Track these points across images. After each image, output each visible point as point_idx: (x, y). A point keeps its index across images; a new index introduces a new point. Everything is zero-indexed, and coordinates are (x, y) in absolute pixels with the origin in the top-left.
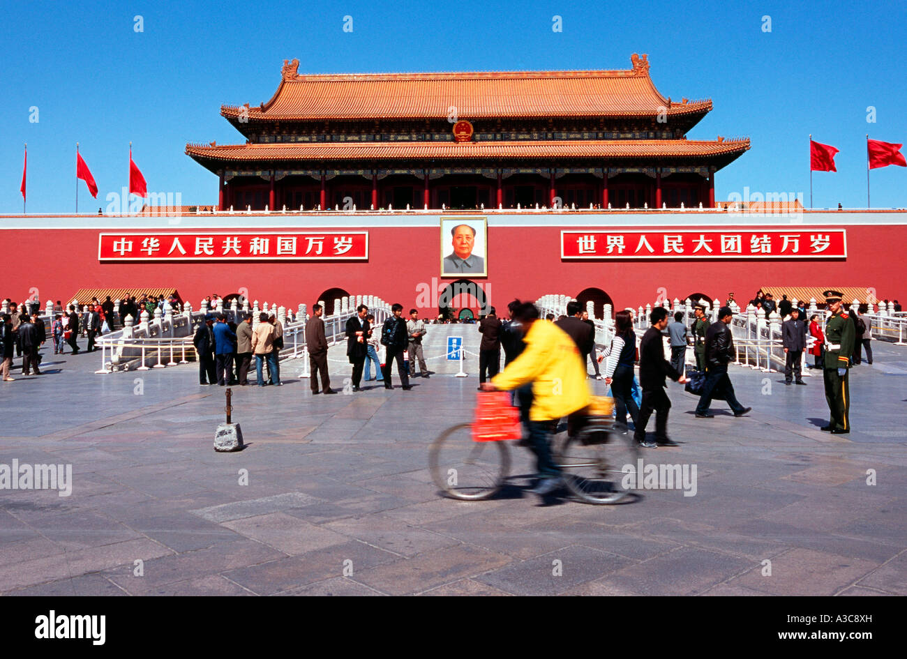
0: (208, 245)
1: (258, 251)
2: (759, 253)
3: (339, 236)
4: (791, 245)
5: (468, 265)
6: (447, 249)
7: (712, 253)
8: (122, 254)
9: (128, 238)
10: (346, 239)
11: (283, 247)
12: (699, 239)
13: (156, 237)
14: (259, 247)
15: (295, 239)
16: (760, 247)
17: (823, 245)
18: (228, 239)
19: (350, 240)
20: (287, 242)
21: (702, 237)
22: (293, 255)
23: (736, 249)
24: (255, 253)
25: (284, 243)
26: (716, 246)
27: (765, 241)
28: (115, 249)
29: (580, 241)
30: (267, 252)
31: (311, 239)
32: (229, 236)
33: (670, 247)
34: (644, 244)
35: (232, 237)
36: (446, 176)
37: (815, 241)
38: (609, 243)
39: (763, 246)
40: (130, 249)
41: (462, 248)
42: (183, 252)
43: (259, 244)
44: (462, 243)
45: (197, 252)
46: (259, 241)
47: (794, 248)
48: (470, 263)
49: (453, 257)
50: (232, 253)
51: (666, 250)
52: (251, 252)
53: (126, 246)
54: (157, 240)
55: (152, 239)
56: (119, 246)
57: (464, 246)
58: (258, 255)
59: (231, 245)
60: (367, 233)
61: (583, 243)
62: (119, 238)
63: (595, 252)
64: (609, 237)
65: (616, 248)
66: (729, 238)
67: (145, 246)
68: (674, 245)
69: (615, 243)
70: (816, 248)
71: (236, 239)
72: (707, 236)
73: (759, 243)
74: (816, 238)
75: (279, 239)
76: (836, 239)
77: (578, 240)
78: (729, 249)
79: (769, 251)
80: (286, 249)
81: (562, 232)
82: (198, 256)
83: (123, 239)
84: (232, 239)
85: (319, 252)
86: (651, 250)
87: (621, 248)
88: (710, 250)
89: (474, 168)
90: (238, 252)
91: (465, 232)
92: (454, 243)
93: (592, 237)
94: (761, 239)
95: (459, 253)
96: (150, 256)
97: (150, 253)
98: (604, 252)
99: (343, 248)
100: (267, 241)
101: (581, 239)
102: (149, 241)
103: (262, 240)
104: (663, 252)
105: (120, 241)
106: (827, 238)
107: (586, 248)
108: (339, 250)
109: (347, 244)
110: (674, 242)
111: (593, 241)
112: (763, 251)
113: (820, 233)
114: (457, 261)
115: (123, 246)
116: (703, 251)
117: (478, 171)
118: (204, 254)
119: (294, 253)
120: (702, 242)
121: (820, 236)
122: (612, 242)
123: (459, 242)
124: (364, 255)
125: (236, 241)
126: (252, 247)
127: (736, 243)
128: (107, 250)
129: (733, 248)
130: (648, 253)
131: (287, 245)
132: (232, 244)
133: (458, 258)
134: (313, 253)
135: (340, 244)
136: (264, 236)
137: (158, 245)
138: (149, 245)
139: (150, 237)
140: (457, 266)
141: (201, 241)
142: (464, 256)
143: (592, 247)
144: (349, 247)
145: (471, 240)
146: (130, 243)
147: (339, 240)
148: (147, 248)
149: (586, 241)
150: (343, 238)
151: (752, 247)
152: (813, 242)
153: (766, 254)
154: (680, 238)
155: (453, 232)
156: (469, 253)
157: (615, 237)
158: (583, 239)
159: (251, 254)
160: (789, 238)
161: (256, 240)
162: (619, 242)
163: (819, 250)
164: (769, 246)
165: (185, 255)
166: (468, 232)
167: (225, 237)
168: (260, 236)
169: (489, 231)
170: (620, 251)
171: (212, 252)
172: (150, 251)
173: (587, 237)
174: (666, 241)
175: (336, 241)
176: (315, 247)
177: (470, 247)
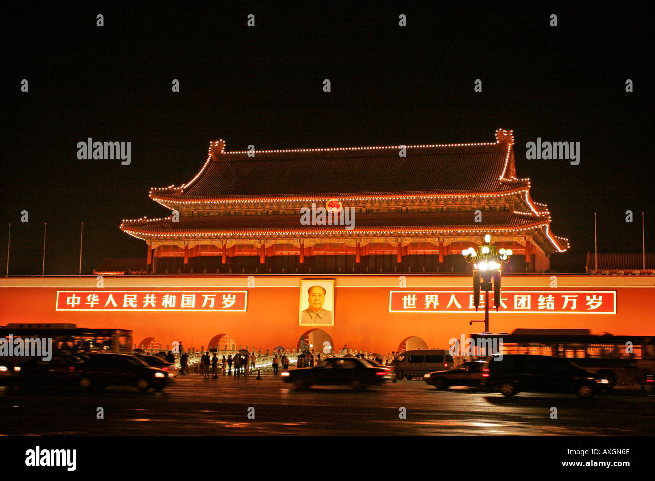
0: (133, 300)
1: (168, 305)
2: (545, 310)
3: (226, 294)
4: (571, 304)
5: (319, 317)
6: (304, 304)
8: (73, 306)
9: (77, 295)
10: (232, 297)
11: (186, 302)
14: (169, 302)
15: (195, 296)
16: (545, 305)
17: (596, 304)
18: (147, 295)
19: (234, 297)
20: (188, 298)
22: (193, 309)
23: (526, 306)
24: (166, 307)
25: (186, 299)
27: (550, 300)
28: (68, 303)
29: (405, 299)
30: (174, 306)
31: (206, 297)
32: (147, 293)
33: (474, 305)
34: (454, 302)
35: (150, 294)
37: (590, 301)
38: (426, 300)
39: (548, 304)
40: (78, 303)
41: (315, 304)
42: (115, 305)
43: (169, 300)
45: (125, 305)
46: (169, 297)
47: (572, 306)
48: (321, 315)
49: (309, 311)
50: (149, 307)
51: (471, 307)
52: (163, 305)
53: (76, 300)
55: (94, 295)
56: (71, 301)
57: (317, 302)
58: (168, 308)
60: (246, 292)
61: (407, 301)
62: (71, 294)
63: (415, 307)
64: (427, 297)
65: (432, 305)
66: (521, 298)
67: (89, 300)
69: (432, 301)
70: (591, 306)
71: (153, 295)
72: (504, 295)
73: (545, 302)
74: (591, 298)
75: (183, 296)
76: (607, 299)
77: (403, 298)
78: (520, 306)
79: (552, 308)
80: (188, 304)
81: (391, 292)
82: (125, 308)
83: (74, 296)
84: (150, 296)
85: (212, 306)
86: (459, 306)
87: (436, 304)
88: (505, 307)
90: (154, 306)
91: (318, 291)
92: (310, 300)
93: (414, 296)
94: (547, 298)
95: (313, 308)
96: (92, 308)
97: (92, 306)
98: (423, 308)
99: (229, 303)
100: (175, 297)
101: (405, 297)
102: (91, 297)
103: (171, 297)
104: (468, 308)
105: (71, 296)
106: (600, 298)
107: (409, 304)
108: (226, 304)
109: (232, 300)
111: (414, 299)
112: (548, 308)
113: (594, 294)
114: (312, 314)
116: (500, 308)
118: (130, 308)
119: (193, 307)
121: (594, 296)
122: (429, 300)
123: (313, 299)
124: (244, 309)
125: (153, 297)
126: (163, 301)
127: (526, 302)
128: (62, 304)
129: (524, 305)
130: (457, 309)
131: (188, 300)
132: (150, 300)
133: (313, 312)
135: (227, 301)
136: (173, 294)
137: (98, 300)
138: (91, 300)
139: (92, 294)
140: (311, 317)
141: (128, 297)
142: (317, 310)
143: (414, 304)
144: (233, 302)
145: (323, 298)
146: (79, 299)
147: (227, 297)
148: (90, 302)
149: (409, 299)
150: (229, 296)
151: (539, 304)
152: (588, 301)
153: (550, 310)
155: (309, 291)
156: (321, 308)
157: (432, 296)
158: (407, 298)
159: (163, 308)
160: (569, 298)
161: (167, 297)
162: (434, 300)
163: (592, 308)
164: (553, 304)
165: (116, 308)
166: (321, 291)
167: (145, 295)
168: (170, 294)
169: (336, 290)
170: (435, 307)
171: (135, 306)
172: (92, 304)
173: (409, 296)
174: (471, 299)
175: (224, 298)
176: (209, 302)
177: (322, 304)
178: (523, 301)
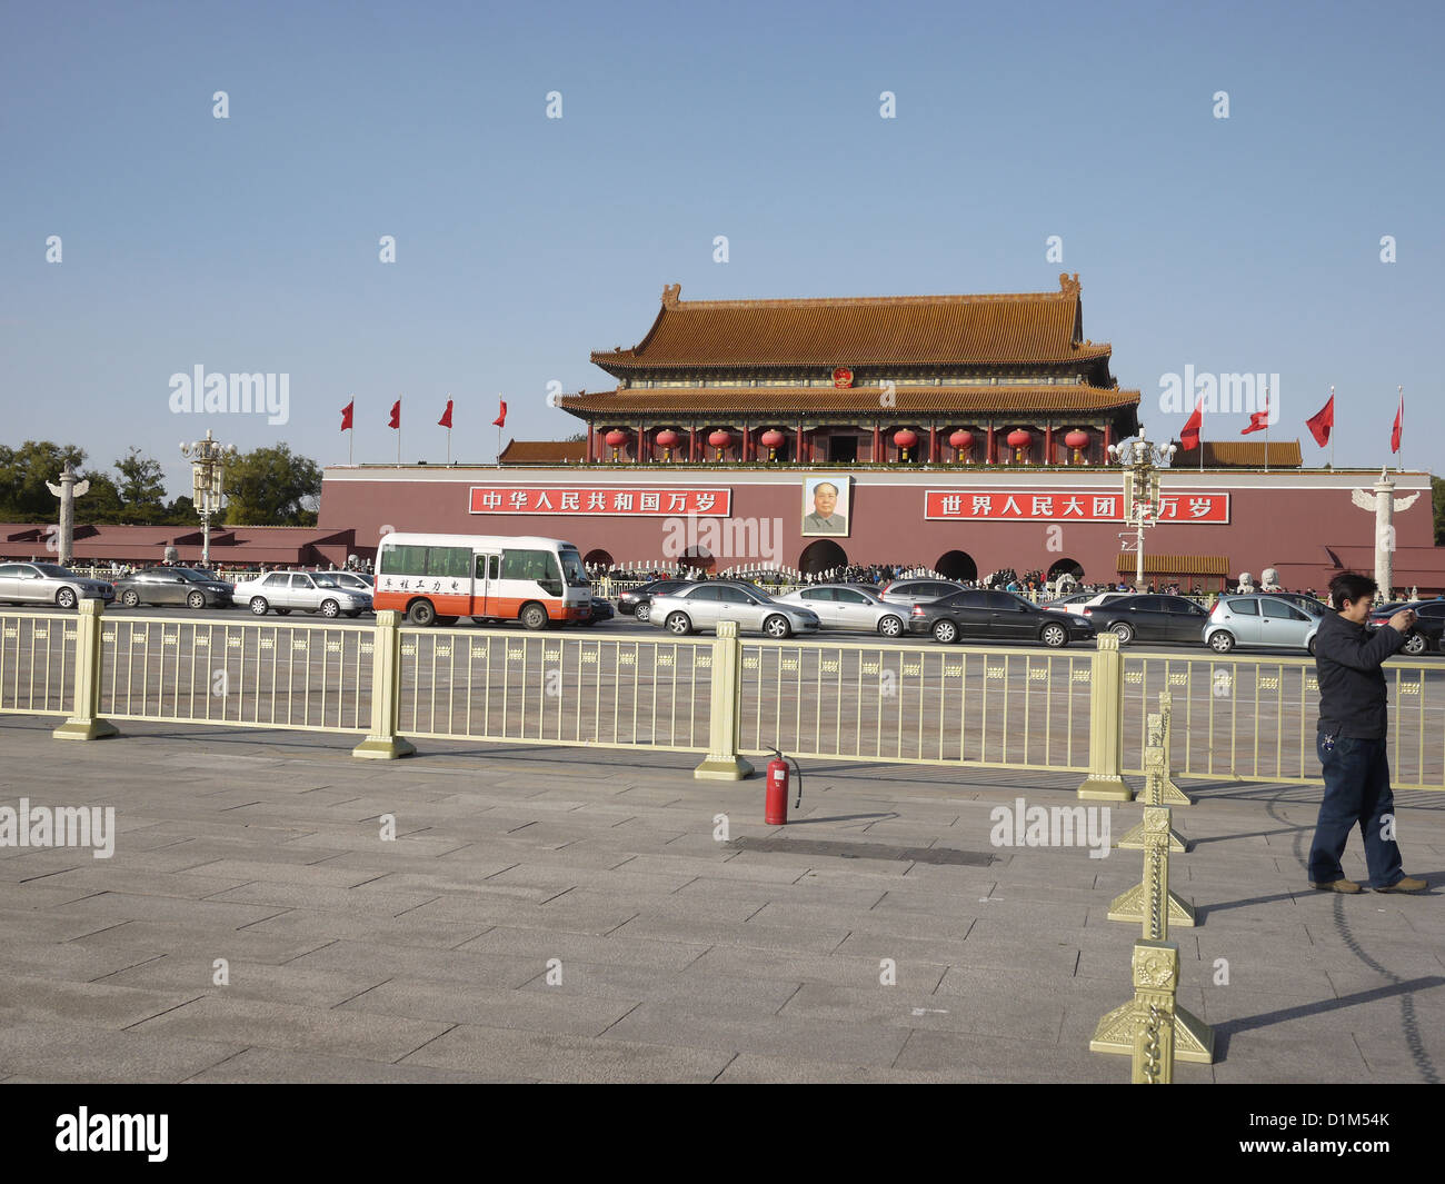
0: (574, 500)
1: (622, 507)
3: (702, 493)
4: (1168, 509)
5: (830, 525)
6: (809, 508)
7: (1083, 517)
8: (492, 507)
9: (497, 492)
10: (708, 496)
11: (646, 503)
12: (1070, 501)
13: (523, 491)
14: (623, 503)
15: (658, 495)
17: (1203, 510)
18: (593, 494)
19: (713, 496)
20: (650, 498)
21: (1073, 499)
22: (656, 512)
23: (1109, 512)
24: (619, 508)
25: (647, 499)
26: (1087, 509)
28: (485, 503)
29: (945, 501)
30: (630, 508)
31: (674, 496)
32: (594, 491)
33: (1038, 510)
34: (1011, 506)
35: (597, 493)
36: (821, 427)
37: (1195, 506)
38: (975, 504)
40: (498, 503)
41: (824, 507)
42: (550, 506)
43: (623, 500)
44: (825, 502)
45: (564, 507)
46: (623, 497)
47: (1171, 512)
48: (831, 522)
49: (815, 516)
50: (597, 508)
51: (1034, 512)
52: (615, 507)
53: (495, 499)
54: (525, 495)
55: (520, 493)
56: (488, 500)
57: (826, 505)
58: (622, 511)
59: (597, 501)
60: (728, 490)
61: (948, 504)
62: (489, 492)
63: (959, 513)
64: (975, 498)
65: (981, 509)
66: (1102, 501)
67: (513, 500)
68: (1043, 508)
69: (981, 504)
70: (1195, 512)
71: (601, 494)
72: (1078, 498)
74: (1196, 501)
75: (643, 494)
76: (1217, 503)
77: (943, 500)
78: (1101, 512)
80: (650, 505)
81: (927, 492)
82: (563, 510)
83: (493, 493)
84: (596, 495)
85: (682, 509)
86: (1019, 512)
87: (987, 509)
88: (1081, 513)
89: (850, 419)
90: (602, 507)
91: (827, 490)
92: (816, 502)
93: (957, 497)
95: (821, 512)
96: (517, 511)
97: (518, 508)
98: (970, 513)
99: (705, 505)
100: (631, 496)
101: (945, 499)
102: (517, 496)
103: (626, 496)
104: (1032, 514)
105: (490, 494)
106: (1208, 502)
107: (951, 509)
108: (701, 507)
109: (709, 501)
110: (1044, 504)
111: (958, 501)
113: (1200, 496)
114: (819, 521)
115: (492, 500)
116: (1073, 514)
117: (854, 423)
118: (569, 509)
119: (657, 509)
120: (1073, 504)
121: (1200, 500)
122: (978, 503)
123: (821, 501)
124: (726, 514)
125: (600, 497)
126: (616, 502)
127: (1109, 506)
128: (477, 503)
129: (1105, 511)
130: (1015, 515)
131: (650, 501)
132: (597, 499)
133: (820, 518)
134: (675, 510)
135: (703, 502)
136: (628, 492)
137: (525, 499)
138: (516, 500)
139: (517, 491)
140: (819, 526)
141: (567, 496)
142: (826, 514)
143: (957, 508)
144: (711, 504)
145: (833, 499)
146: (500, 497)
147: (702, 497)
148: (515, 502)
149: (951, 502)
150: (705, 495)
152: (1192, 506)
154: (1049, 499)
155: (816, 490)
156: (831, 513)
157: (982, 499)
158: (948, 500)
159: (615, 510)
160: (1167, 502)
161: (620, 495)
162: (985, 503)
163: (1197, 514)
165: (551, 510)
166: (831, 490)
167: (590, 492)
168: (624, 492)
169: (852, 489)
170: (986, 513)
171: (577, 507)
172: (518, 504)
173: (951, 497)
174: (1035, 503)
175: (698, 498)
176: (678, 504)
177: (833, 506)
178: (1104, 505)
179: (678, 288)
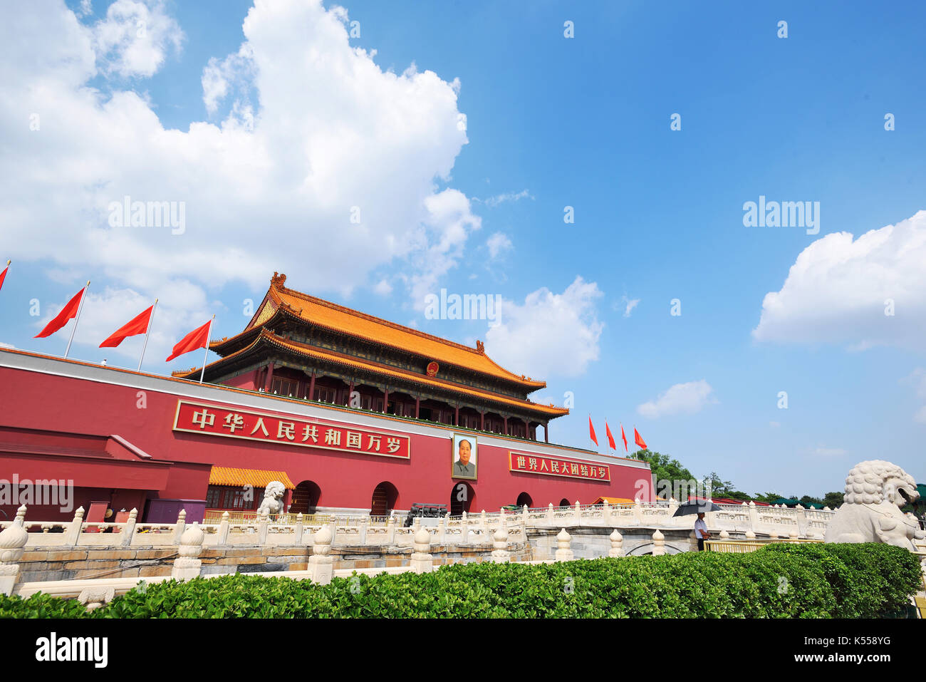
0: (290, 430)
1: (332, 441)
3: (391, 437)
4: (594, 472)
5: (467, 470)
7: (569, 475)
8: (202, 426)
9: (210, 410)
10: (396, 441)
11: (351, 441)
13: (240, 414)
14: (332, 438)
15: (361, 435)
17: (603, 474)
18: (308, 426)
19: (398, 442)
20: (354, 437)
21: (565, 463)
22: (357, 449)
23: (577, 472)
24: (330, 443)
25: (352, 437)
26: (569, 468)
27: (586, 469)
28: (195, 420)
30: (339, 444)
31: (372, 437)
32: (308, 424)
33: (554, 468)
34: (544, 465)
35: (311, 425)
36: (429, 400)
37: (601, 472)
38: (530, 463)
40: (211, 423)
41: (464, 457)
42: (267, 433)
43: (333, 436)
44: (464, 454)
45: (280, 435)
46: (333, 432)
47: (595, 474)
48: (468, 468)
49: (460, 463)
50: (310, 440)
51: (553, 470)
52: (326, 440)
53: (208, 418)
54: (241, 418)
55: (236, 416)
56: (200, 417)
58: (332, 445)
60: (409, 438)
62: (200, 409)
63: (525, 468)
64: (530, 459)
65: (533, 466)
66: (574, 466)
67: (228, 421)
70: (601, 475)
71: (314, 427)
73: (584, 470)
75: (349, 433)
76: (606, 471)
77: (518, 459)
78: (574, 472)
79: (587, 475)
81: (510, 453)
82: (279, 439)
83: (205, 411)
84: (311, 428)
85: (378, 449)
86: (547, 469)
87: (535, 466)
88: (568, 472)
89: (444, 397)
90: (315, 440)
91: (466, 445)
92: (460, 453)
94: (584, 468)
95: (462, 461)
96: (232, 433)
97: (232, 430)
98: (529, 468)
99: (393, 447)
100: (339, 433)
102: (232, 418)
103: (335, 432)
104: (551, 471)
105: (202, 412)
107: (521, 465)
108: (391, 449)
109: (397, 444)
110: (555, 465)
111: (524, 460)
112: (585, 475)
113: (601, 467)
114: (461, 467)
115: (204, 418)
116: (565, 473)
117: (447, 401)
118: (285, 438)
119: (360, 447)
120: (565, 466)
121: (601, 469)
122: (532, 462)
123: (462, 452)
124: (407, 456)
125: (314, 429)
126: (327, 437)
127: (576, 468)
128: (185, 420)
130: (546, 471)
131: (354, 439)
132: (311, 432)
133: (462, 465)
134: (373, 449)
135: (392, 445)
136: (337, 429)
137: (241, 423)
138: (232, 421)
139: (234, 412)
140: (461, 471)
141: (283, 425)
142: (465, 463)
143: (524, 465)
144: (398, 447)
145: (469, 452)
146: (213, 416)
147: (392, 440)
148: (230, 424)
150: (394, 439)
151: (582, 472)
153: (586, 477)
154: (557, 462)
155: (460, 444)
156: (468, 461)
157: (533, 459)
158: (520, 459)
159: (326, 444)
160: (593, 469)
161: (331, 431)
162: (534, 463)
164: (587, 472)
165: (267, 437)
166: (468, 446)
167: (305, 424)
168: (334, 428)
170: (535, 469)
171: (292, 438)
172: (233, 428)
173: (521, 457)
174: (552, 465)
175: (389, 441)
176: (375, 443)
177: (468, 457)
179: (283, 277)
